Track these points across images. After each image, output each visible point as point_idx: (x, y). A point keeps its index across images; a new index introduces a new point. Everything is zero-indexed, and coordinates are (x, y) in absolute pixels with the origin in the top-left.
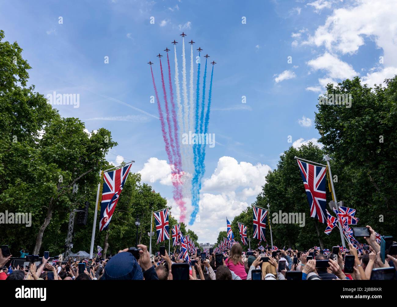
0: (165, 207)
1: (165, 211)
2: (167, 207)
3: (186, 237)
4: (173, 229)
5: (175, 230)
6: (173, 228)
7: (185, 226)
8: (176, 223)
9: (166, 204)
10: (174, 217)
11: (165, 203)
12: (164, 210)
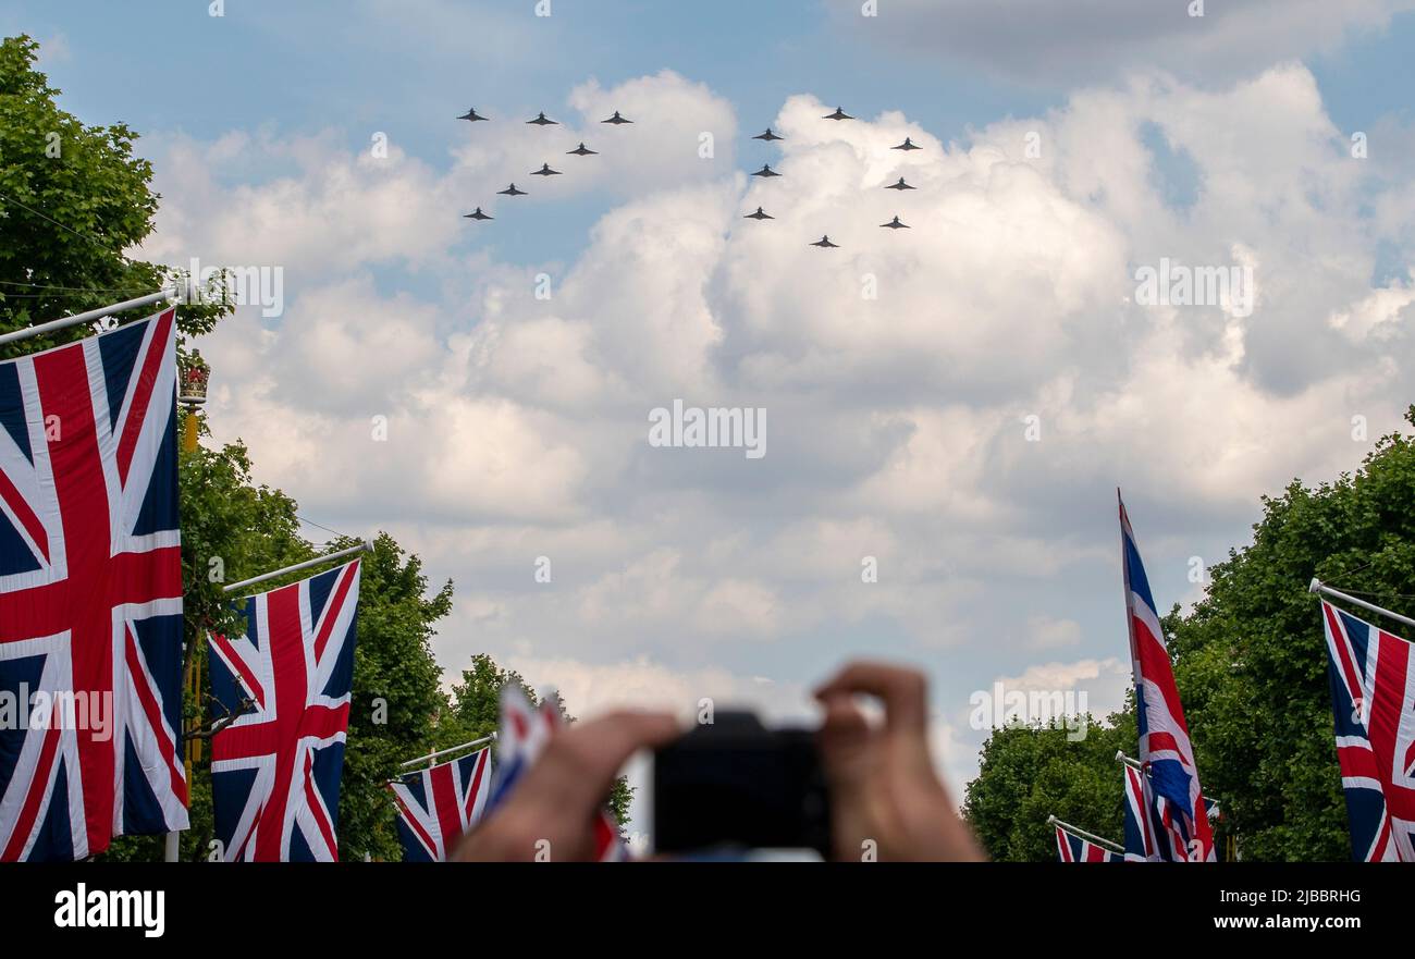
0: (109, 276)
1: (118, 352)
2: (148, 276)
3: (442, 778)
4: (241, 645)
5: (258, 659)
6: (223, 634)
7: (428, 596)
8: (284, 548)
9: (136, 234)
10: (238, 453)
11: (127, 220)
12: (105, 327)
